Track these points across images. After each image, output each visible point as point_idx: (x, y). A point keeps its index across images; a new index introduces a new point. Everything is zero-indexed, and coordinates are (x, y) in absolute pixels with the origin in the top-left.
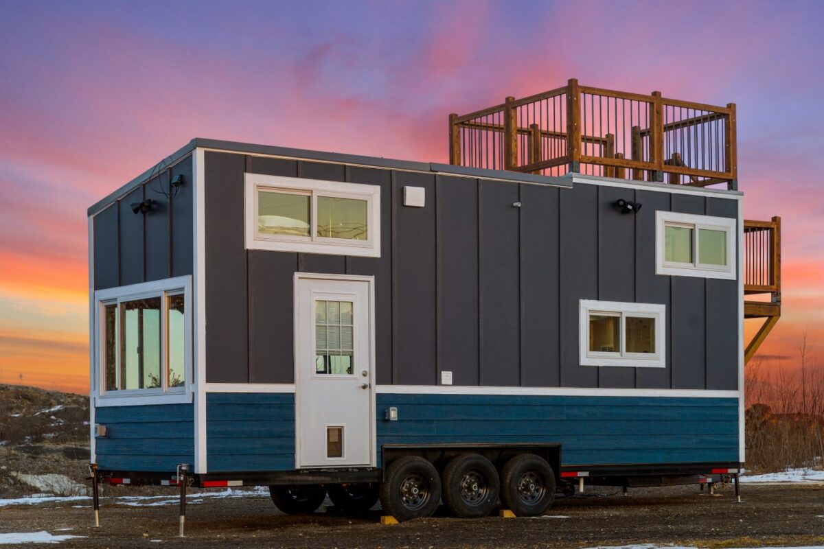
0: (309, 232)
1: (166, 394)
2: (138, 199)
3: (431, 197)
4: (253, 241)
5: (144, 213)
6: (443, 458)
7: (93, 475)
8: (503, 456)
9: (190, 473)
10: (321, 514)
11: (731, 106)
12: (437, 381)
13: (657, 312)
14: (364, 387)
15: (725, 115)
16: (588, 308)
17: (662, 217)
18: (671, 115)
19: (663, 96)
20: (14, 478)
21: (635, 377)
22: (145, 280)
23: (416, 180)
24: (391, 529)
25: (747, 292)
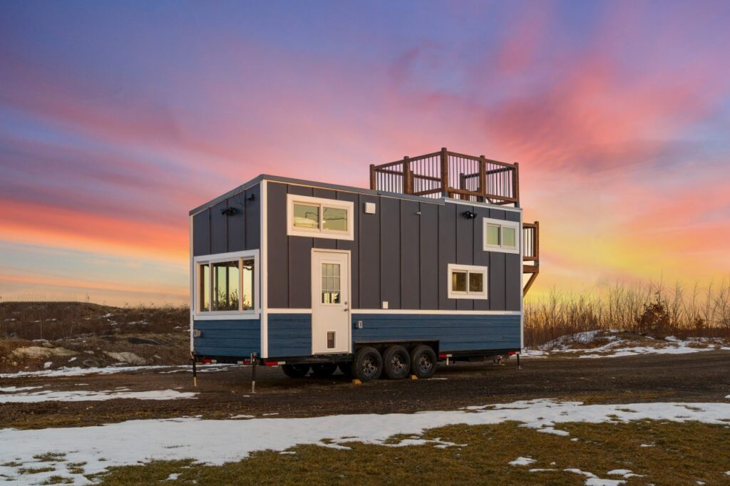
0: (319, 227)
1: (241, 314)
2: (225, 207)
3: (379, 208)
4: (291, 231)
5: (227, 214)
6: (383, 348)
7: (193, 358)
8: (411, 346)
9: (258, 357)
10: (307, 377)
11: (516, 164)
12: (380, 307)
13: (483, 270)
14: (345, 310)
15: (514, 169)
16: (452, 267)
17: (486, 221)
18: (489, 167)
19: (486, 158)
20: (105, 354)
21: (473, 304)
22: (228, 251)
23: (371, 200)
24: (358, 387)
25: (524, 260)
